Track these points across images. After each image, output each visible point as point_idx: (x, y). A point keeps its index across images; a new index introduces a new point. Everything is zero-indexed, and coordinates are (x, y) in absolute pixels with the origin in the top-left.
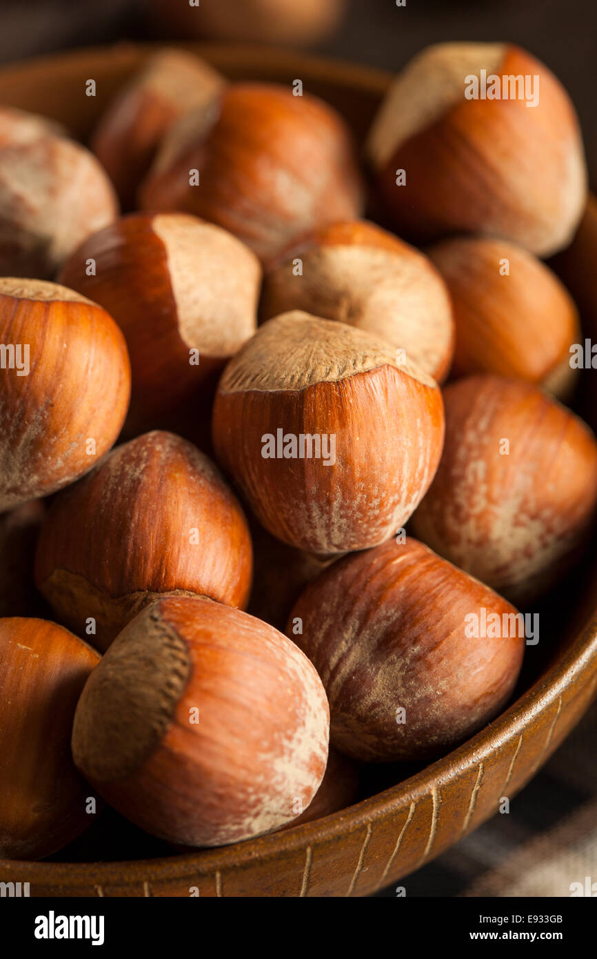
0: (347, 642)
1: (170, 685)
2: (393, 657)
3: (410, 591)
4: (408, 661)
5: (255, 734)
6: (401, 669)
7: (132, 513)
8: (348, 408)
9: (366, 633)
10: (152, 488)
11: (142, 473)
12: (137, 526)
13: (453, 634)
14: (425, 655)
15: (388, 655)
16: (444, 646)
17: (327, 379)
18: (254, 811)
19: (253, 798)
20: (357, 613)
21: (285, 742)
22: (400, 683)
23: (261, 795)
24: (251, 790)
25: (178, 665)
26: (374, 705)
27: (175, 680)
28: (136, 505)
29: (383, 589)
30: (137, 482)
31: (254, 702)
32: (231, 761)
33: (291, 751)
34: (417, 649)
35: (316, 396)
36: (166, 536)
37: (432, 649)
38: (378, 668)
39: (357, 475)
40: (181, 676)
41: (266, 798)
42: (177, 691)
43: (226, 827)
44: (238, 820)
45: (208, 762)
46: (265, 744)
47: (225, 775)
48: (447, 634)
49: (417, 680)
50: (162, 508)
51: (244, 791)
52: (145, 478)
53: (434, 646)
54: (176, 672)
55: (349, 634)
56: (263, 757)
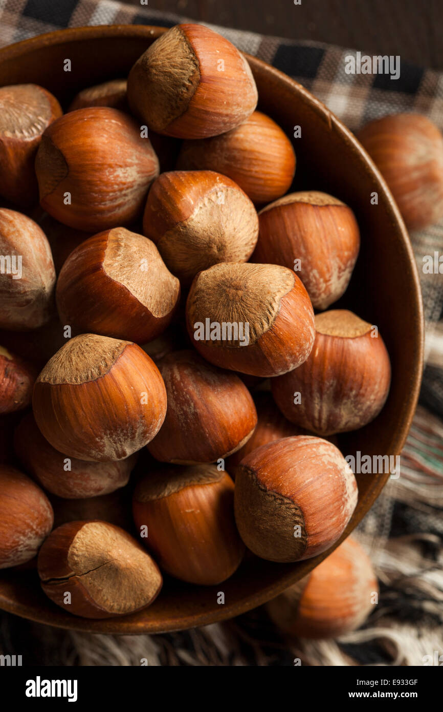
0: (317, 404)
2: (345, 401)
3: (333, 367)
4: (352, 399)
6: (351, 404)
7: (203, 430)
8: (282, 337)
9: (325, 397)
10: (205, 413)
11: (195, 408)
12: (210, 434)
13: (365, 375)
14: (359, 393)
15: (342, 401)
16: (365, 383)
17: (265, 330)
20: (316, 390)
22: (353, 409)
26: (346, 423)
28: (203, 426)
29: (321, 375)
30: (195, 414)
34: (354, 392)
35: (265, 342)
37: (361, 388)
38: (340, 409)
46: (342, 506)
48: (363, 377)
49: (361, 404)
50: (216, 420)
52: (198, 411)
53: (361, 386)
55: (317, 401)
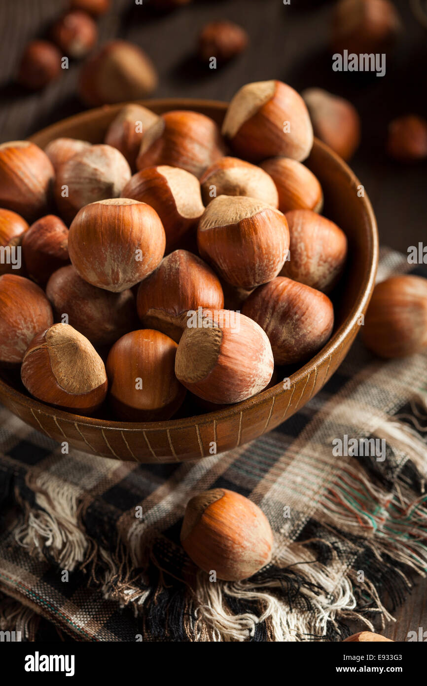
0: (268, 318)
1: (216, 341)
2: (288, 321)
3: (289, 295)
4: (294, 321)
5: (250, 354)
6: (292, 325)
7: (179, 281)
8: (257, 227)
9: (275, 314)
10: (184, 271)
11: (179, 265)
12: (182, 286)
13: (310, 308)
14: (300, 318)
15: (286, 321)
16: (307, 313)
17: (247, 217)
18: (253, 385)
19: (252, 379)
20: (270, 307)
21: (260, 356)
22: (293, 330)
23: (255, 378)
24: (251, 376)
25: (217, 333)
26: (284, 341)
27: (217, 338)
28: (180, 278)
29: (278, 296)
30: (178, 269)
31: (248, 343)
32: (243, 366)
33: (263, 360)
34: (297, 316)
35: (244, 224)
36: (194, 287)
37: (303, 315)
38: (283, 326)
39: (264, 252)
40: (219, 337)
41: (257, 379)
42: (219, 342)
43: (243, 393)
44: (247, 389)
45: (235, 367)
46: (254, 358)
47: (242, 371)
48: (307, 309)
49: (299, 328)
50: (190, 278)
51: (249, 377)
52: (180, 268)
53: (304, 314)
54: (217, 335)
55: (268, 316)
56: (254, 363)
